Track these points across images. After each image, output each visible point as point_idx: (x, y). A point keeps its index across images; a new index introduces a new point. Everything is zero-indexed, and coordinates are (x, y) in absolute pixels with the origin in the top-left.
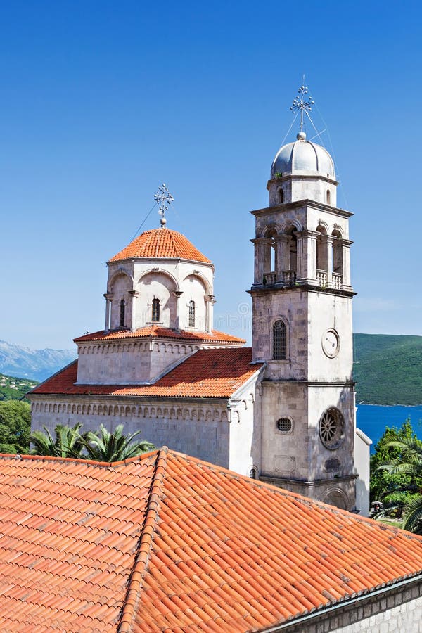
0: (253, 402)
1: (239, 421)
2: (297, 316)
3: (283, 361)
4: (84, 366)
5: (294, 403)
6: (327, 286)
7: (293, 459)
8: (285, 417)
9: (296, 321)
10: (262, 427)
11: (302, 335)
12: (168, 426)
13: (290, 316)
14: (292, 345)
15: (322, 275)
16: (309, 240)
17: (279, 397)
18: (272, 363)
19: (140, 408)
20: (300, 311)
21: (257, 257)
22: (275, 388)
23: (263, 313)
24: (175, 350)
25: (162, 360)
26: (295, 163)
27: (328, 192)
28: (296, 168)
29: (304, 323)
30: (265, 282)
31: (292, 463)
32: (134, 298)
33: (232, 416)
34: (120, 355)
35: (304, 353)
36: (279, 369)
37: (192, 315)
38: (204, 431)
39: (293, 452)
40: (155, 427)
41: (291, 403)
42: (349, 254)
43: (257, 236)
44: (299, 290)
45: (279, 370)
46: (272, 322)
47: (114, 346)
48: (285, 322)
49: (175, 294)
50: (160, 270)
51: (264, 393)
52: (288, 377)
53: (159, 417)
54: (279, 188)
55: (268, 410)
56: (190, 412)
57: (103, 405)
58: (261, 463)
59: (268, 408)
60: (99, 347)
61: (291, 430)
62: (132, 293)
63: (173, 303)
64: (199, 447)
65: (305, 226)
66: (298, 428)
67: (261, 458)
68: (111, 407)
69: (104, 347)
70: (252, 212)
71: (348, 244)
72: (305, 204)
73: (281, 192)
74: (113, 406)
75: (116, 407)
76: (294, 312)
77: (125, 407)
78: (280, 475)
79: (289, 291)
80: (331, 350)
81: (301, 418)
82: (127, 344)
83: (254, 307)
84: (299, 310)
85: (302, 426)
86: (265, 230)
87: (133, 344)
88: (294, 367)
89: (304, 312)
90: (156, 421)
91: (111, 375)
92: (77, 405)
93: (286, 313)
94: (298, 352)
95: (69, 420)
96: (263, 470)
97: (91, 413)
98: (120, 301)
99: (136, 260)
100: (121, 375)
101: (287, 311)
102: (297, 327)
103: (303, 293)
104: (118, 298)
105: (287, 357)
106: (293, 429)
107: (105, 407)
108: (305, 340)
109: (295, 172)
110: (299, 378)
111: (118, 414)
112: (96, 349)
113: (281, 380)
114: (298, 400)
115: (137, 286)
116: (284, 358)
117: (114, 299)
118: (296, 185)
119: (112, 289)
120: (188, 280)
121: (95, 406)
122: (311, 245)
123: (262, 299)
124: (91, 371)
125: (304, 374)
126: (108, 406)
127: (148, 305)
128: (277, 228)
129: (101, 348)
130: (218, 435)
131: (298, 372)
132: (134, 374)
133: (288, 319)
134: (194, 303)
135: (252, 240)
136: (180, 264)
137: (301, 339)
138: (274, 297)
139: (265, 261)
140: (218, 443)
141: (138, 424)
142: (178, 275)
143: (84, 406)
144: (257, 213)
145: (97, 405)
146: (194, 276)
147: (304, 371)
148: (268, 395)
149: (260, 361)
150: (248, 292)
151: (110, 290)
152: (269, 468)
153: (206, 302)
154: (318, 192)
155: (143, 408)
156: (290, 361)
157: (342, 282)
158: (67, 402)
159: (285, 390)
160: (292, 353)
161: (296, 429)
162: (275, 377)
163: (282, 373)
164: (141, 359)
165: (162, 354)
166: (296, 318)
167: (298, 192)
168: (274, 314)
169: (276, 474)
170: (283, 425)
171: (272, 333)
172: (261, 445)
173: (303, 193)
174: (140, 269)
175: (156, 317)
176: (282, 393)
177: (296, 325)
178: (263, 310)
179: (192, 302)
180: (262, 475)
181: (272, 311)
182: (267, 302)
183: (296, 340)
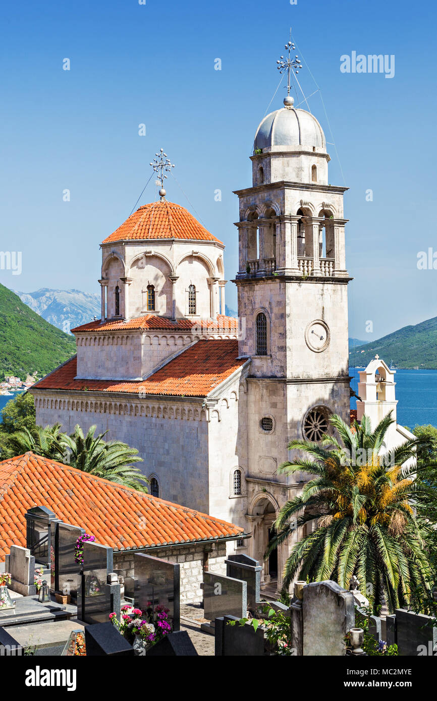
0: (236, 400)
1: (219, 421)
2: (277, 308)
3: (265, 356)
4: (82, 359)
5: (275, 401)
6: (312, 274)
7: (275, 460)
8: (267, 416)
9: (275, 314)
10: (247, 426)
11: (281, 330)
12: (156, 425)
13: (271, 309)
14: (273, 340)
15: (306, 262)
16: (288, 226)
17: (262, 395)
18: (256, 358)
19: (131, 406)
21: (241, 242)
22: (259, 385)
23: (247, 304)
24: (171, 342)
25: (155, 354)
26: (275, 138)
27: (314, 168)
28: (276, 144)
29: (283, 316)
30: (248, 270)
31: (274, 463)
32: (127, 285)
33: (211, 415)
34: (115, 348)
35: (283, 348)
36: (262, 365)
37: (193, 301)
38: (187, 431)
39: (275, 453)
40: (145, 426)
41: (273, 401)
42: (344, 234)
43: (241, 220)
44: (278, 280)
45: (262, 367)
46: (255, 314)
47: (109, 337)
48: (266, 314)
49: (171, 279)
50: (153, 253)
51: (249, 391)
52: (270, 374)
53: (148, 415)
54: (260, 165)
55: (252, 408)
56: (174, 410)
57: (99, 402)
58: (248, 464)
59: (253, 405)
60: (95, 338)
61: (273, 430)
62: (124, 280)
63: (168, 290)
64: (183, 447)
65: (283, 210)
66: (278, 428)
67: (248, 458)
68: (106, 404)
69: (100, 338)
70: (235, 192)
71: (342, 223)
72: (282, 186)
73: (261, 169)
74: (108, 403)
75: (110, 405)
76: (274, 304)
77: (118, 404)
78: (264, 476)
79: (270, 281)
80: (318, 344)
81: (281, 417)
82: (120, 336)
83: (239, 297)
84: (278, 302)
85: (282, 425)
86: (248, 212)
87: (125, 336)
88: (275, 363)
89: (282, 304)
90: (145, 419)
91: (108, 370)
92: (76, 401)
93: (267, 305)
94: (278, 347)
95: (70, 417)
96: (250, 471)
97: (89, 410)
98: (114, 288)
99: (127, 243)
100: (116, 370)
101: (268, 303)
102: (276, 321)
103: (282, 284)
104: (113, 283)
105: (269, 353)
106: (275, 429)
107: (101, 404)
108: (283, 335)
109: (274, 149)
110: (279, 375)
111: (112, 412)
112: (92, 341)
113: (264, 377)
114: (278, 398)
115: (129, 272)
116: (266, 354)
117: (110, 285)
118: (276, 163)
119: (106, 275)
120: (186, 262)
121: (92, 403)
122: (290, 231)
123: (246, 289)
124: (89, 365)
125: (284, 371)
126: (103, 403)
127: (142, 292)
128: (258, 211)
129: (97, 340)
130: (199, 435)
131: (278, 369)
132: (128, 368)
133: (269, 312)
134: (194, 287)
135: (236, 224)
136: (175, 246)
137: (281, 333)
138: (257, 287)
139: (248, 247)
140: (199, 443)
141: (130, 422)
142: (172, 258)
143: (82, 402)
144: (240, 193)
145: (94, 402)
146: (192, 257)
147: (283, 368)
148: (252, 392)
149: (245, 356)
150: (233, 281)
151: (104, 276)
152: (255, 469)
153: (210, 285)
154: (300, 169)
155: (134, 405)
156: (271, 356)
157: (333, 268)
158: (66, 398)
159: (267, 388)
160: (273, 348)
161: (277, 428)
162: (259, 374)
163: (265, 370)
164: (133, 353)
165: (155, 347)
166: (276, 310)
167: (279, 171)
168: (257, 306)
169: (261, 475)
170: (266, 424)
171: (255, 326)
172: (248, 445)
173: (284, 171)
174: (132, 252)
175: (152, 305)
176: (265, 390)
177: (276, 319)
178: (247, 301)
179: (192, 286)
180: (248, 476)
181: (255, 303)
182: (250, 292)
183: (276, 334)
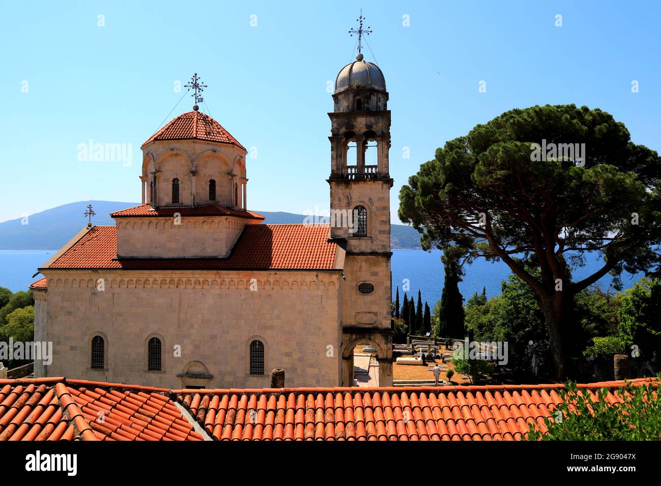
2: (379, 202)
3: (365, 238)
5: (376, 270)
7: (376, 314)
8: (367, 282)
9: (377, 207)
12: (261, 296)
13: (372, 202)
14: (374, 225)
17: (361, 267)
18: (352, 239)
19: (223, 281)
20: (381, 199)
21: (333, 152)
23: (342, 199)
25: (231, 236)
29: (386, 208)
35: (386, 232)
36: (360, 244)
40: (243, 297)
41: (373, 271)
43: (333, 135)
44: (381, 182)
46: (352, 207)
48: (365, 207)
52: (369, 251)
54: (358, 97)
55: (349, 277)
61: (374, 292)
62: (194, 173)
63: (226, 185)
66: (380, 290)
67: (343, 315)
76: (374, 200)
81: (383, 282)
83: (331, 193)
85: (384, 288)
86: (343, 130)
88: (375, 243)
89: (385, 200)
92: (127, 279)
93: (367, 200)
94: (379, 231)
98: (171, 180)
101: (367, 198)
102: (378, 211)
103: (385, 186)
104: (168, 176)
105: (368, 236)
106: (376, 291)
108: (386, 222)
110: (381, 251)
111: (190, 287)
113: (362, 253)
114: (380, 268)
116: (366, 236)
117: (162, 177)
121: (155, 280)
123: (340, 187)
127: (206, 185)
128: (356, 130)
130: (324, 301)
131: (379, 247)
132: (204, 248)
133: (370, 205)
135: (328, 138)
137: (383, 221)
138: (355, 186)
140: (324, 308)
144: (332, 115)
145: (159, 279)
147: (386, 246)
148: (349, 265)
149: (340, 238)
151: (158, 168)
152: (352, 322)
156: (371, 238)
159: (367, 261)
160: (373, 232)
161: (378, 291)
162: (356, 251)
163: (363, 247)
164: (213, 235)
166: (377, 204)
167: (374, 103)
168: (353, 200)
169: (359, 326)
170: (366, 288)
176: (364, 263)
177: (377, 210)
178: (342, 197)
180: (344, 328)
181: (351, 198)
182: (346, 190)
183: (377, 221)
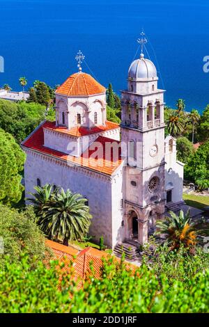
0: (122, 173)
1: (115, 183)
6: (152, 127)
7: (137, 197)
10: (125, 182)
12: (86, 178)
15: (150, 124)
17: (132, 172)
26: (138, 75)
27: (153, 86)
31: (137, 199)
32: (69, 114)
33: (113, 181)
37: (96, 119)
39: (137, 195)
49: (87, 112)
50: (80, 101)
53: (83, 173)
54: (131, 84)
55: (127, 177)
56: (96, 176)
58: (126, 196)
62: (68, 112)
63: (86, 115)
64: (100, 190)
65: (142, 105)
67: (126, 194)
71: (163, 105)
73: (132, 86)
74: (62, 163)
78: (133, 202)
79: (135, 131)
80: (153, 153)
81: (140, 182)
82: (67, 136)
85: (140, 186)
87: (69, 136)
92: (45, 157)
95: (42, 162)
97: (52, 162)
98: (62, 112)
99: (69, 97)
108: (142, 153)
109: (138, 79)
110: (139, 167)
112: (52, 133)
114: (139, 175)
115: (70, 109)
118: (138, 85)
120: (93, 104)
121: (54, 160)
122: (145, 113)
124: (51, 142)
125: (142, 165)
126: (60, 162)
127: (75, 117)
128: (130, 102)
130: (108, 187)
136: (89, 98)
138: (130, 131)
140: (107, 190)
141: (74, 173)
142: (88, 103)
143: (49, 159)
146: (96, 101)
148: (128, 170)
150: (119, 126)
152: (128, 198)
153: (102, 111)
154: (148, 88)
158: (40, 154)
167: (139, 88)
169: (131, 201)
172: (125, 189)
173: (142, 88)
174: (71, 101)
175: (79, 121)
179: (96, 113)
180: (126, 200)
181: (129, 137)
182: (127, 132)
